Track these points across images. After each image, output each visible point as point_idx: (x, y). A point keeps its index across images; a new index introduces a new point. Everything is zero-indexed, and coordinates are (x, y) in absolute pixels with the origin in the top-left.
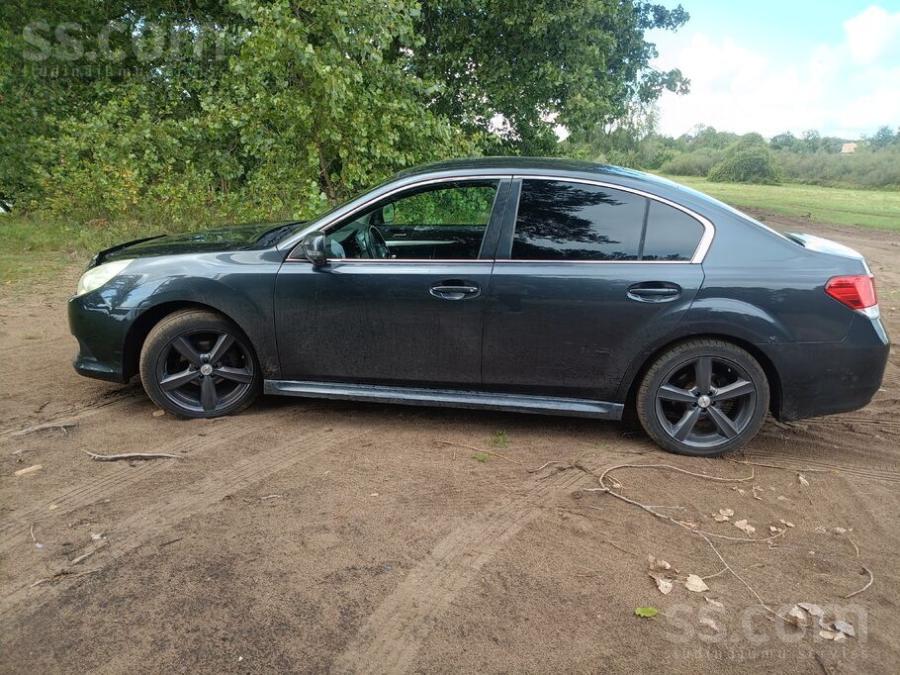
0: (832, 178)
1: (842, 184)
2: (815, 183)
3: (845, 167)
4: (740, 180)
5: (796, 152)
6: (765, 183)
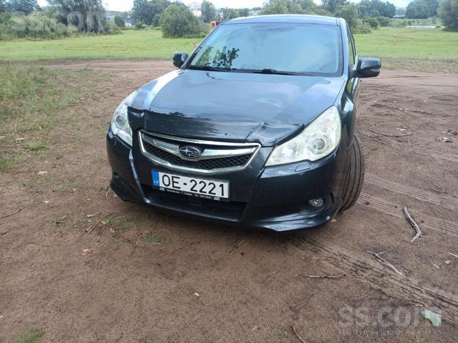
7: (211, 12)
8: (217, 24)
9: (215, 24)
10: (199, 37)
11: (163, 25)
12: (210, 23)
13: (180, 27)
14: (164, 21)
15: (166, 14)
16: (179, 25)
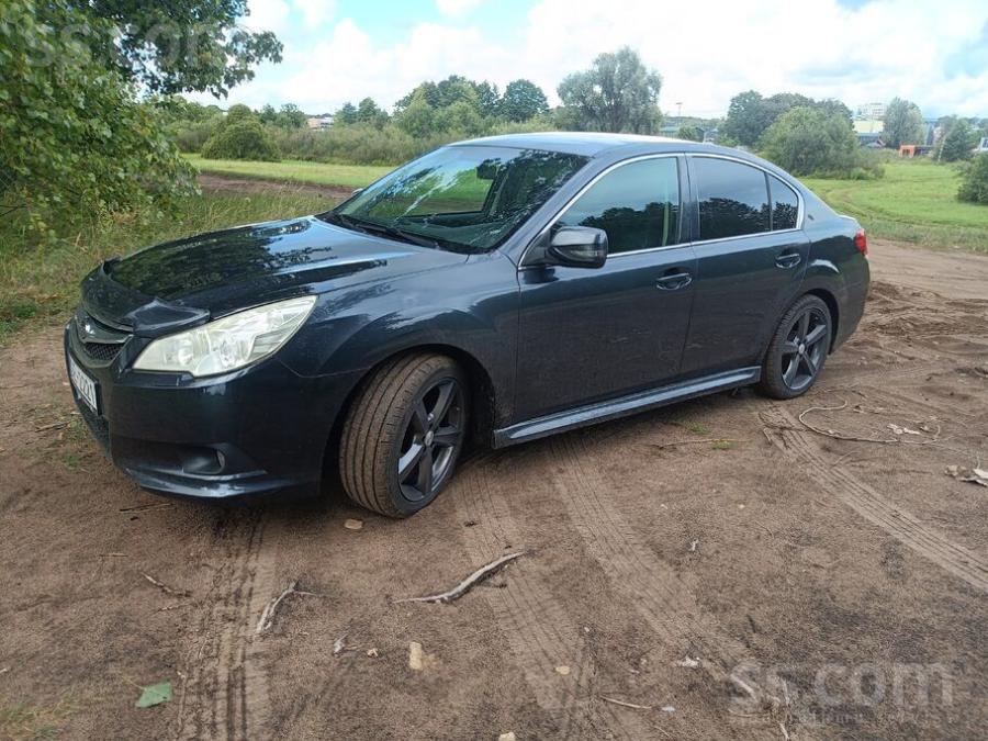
0: (324, 153)
1: (335, 159)
2: (309, 159)
3: (332, 142)
4: (238, 157)
5: (281, 126)
6: (264, 160)
7: (908, 124)
8: (917, 151)
9: (912, 153)
10: (849, 178)
11: (772, 147)
12: (898, 148)
13: (806, 154)
14: (774, 140)
15: (783, 128)
16: (806, 149)
